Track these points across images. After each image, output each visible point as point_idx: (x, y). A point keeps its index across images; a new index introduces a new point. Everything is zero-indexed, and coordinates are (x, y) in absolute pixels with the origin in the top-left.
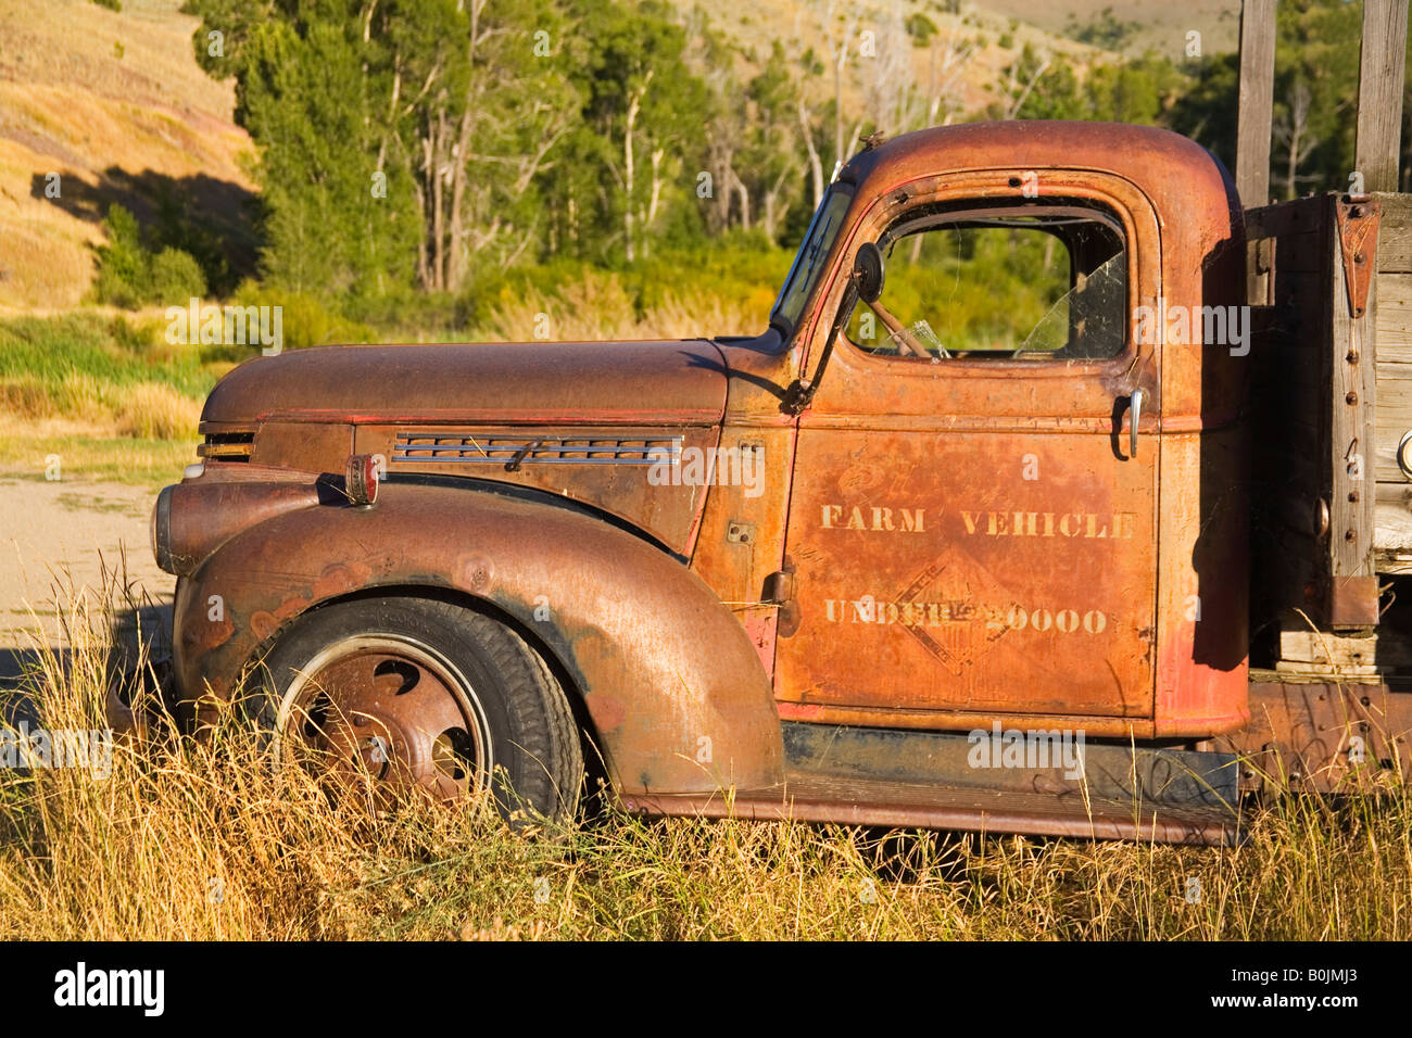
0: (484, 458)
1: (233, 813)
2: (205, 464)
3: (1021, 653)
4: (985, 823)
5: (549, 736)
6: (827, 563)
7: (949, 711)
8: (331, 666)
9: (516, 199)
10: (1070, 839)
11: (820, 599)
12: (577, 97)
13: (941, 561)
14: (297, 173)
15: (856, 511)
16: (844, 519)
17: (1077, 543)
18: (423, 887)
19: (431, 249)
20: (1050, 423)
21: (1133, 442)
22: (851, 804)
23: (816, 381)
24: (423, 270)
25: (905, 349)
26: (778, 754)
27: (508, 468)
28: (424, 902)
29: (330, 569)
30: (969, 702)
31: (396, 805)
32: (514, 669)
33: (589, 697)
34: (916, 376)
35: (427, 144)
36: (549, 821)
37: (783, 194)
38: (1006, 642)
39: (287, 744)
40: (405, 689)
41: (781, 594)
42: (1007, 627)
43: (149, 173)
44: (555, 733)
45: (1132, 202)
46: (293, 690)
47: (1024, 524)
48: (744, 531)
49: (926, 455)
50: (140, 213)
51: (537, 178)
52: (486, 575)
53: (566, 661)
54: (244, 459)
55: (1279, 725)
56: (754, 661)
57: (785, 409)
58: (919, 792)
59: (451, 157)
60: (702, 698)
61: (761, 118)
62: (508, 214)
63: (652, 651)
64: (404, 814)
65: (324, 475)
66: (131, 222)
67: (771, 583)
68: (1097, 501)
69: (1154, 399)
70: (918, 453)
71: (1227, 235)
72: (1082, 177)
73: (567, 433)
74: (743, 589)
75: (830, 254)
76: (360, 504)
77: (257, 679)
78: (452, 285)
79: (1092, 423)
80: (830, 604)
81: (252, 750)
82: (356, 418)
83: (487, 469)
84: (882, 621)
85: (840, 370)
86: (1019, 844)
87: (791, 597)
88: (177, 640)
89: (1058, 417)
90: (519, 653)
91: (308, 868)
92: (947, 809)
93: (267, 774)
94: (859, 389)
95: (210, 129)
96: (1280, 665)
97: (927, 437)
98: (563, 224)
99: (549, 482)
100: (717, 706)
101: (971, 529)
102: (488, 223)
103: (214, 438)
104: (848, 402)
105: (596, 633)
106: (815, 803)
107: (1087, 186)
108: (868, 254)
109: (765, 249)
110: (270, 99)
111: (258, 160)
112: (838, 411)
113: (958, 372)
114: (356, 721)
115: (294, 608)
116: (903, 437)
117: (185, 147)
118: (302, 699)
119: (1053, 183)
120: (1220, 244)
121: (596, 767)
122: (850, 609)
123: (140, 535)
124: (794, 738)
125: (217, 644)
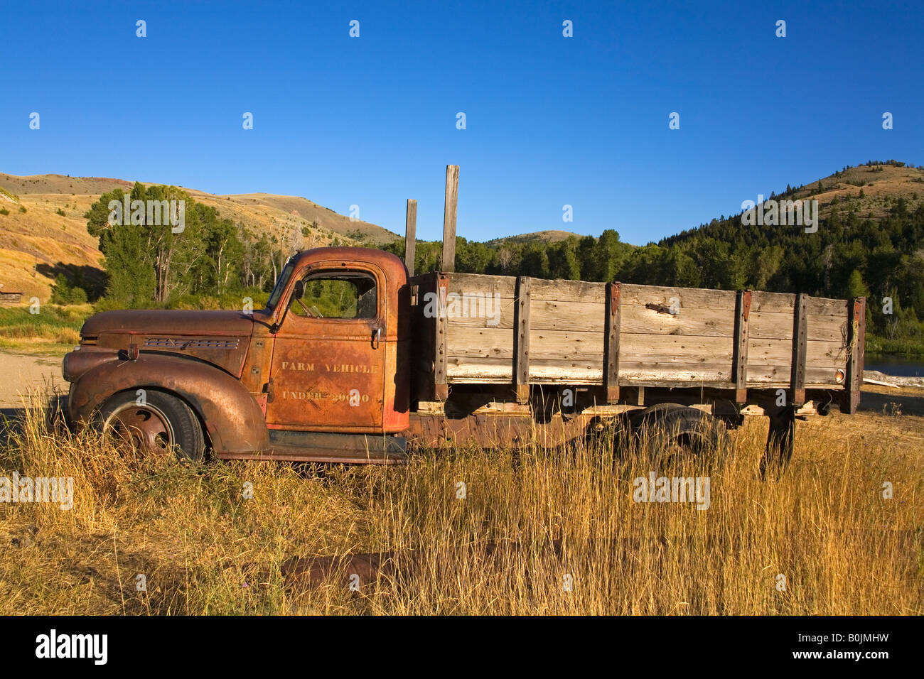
0: (173, 345)
1: (88, 459)
2: (81, 346)
3: (343, 407)
4: (332, 460)
5: (193, 435)
6: (284, 380)
7: (321, 426)
8: (121, 412)
9: (185, 275)
10: (356, 464)
11: (281, 391)
12: (204, 246)
13: (318, 380)
14: (119, 265)
15: (293, 364)
16: (289, 366)
17: (360, 374)
18: (151, 483)
19: (158, 289)
20: (353, 338)
21: (378, 344)
22: (290, 455)
23: (281, 323)
24: (155, 295)
25: (309, 314)
26: (267, 440)
27: (182, 349)
28: (151, 488)
29: (122, 380)
30: (327, 423)
31: (143, 457)
32: (182, 413)
33: (207, 422)
34: (312, 323)
35: (158, 258)
36: (193, 462)
37: (265, 276)
38: (338, 404)
39: (107, 438)
40: (146, 419)
41: (269, 390)
42: (339, 400)
43: (71, 265)
44: (195, 434)
45: (378, 272)
46: (109, 419)
47: (345, 368)
48: (257, 370)
49: (315, 347)
50: (68, 277)
51: (191, 269)
52: (174, 383)
53: (199, 411)
54: (95, 345)
55: (418, 429)
56: (260, 411)
57: (271, 332)
58: (312, 451)
59: (165, 262)
60: (243, 422)
61: (259, 255)
62: (183, 280)
63: (227, 407)
64: (145, 460)
65: (121, 350)
66: (65, 279)
67: (266, 386)
68: (367, 361)
69: (384, 331)
70: (312, 346)
71: (405, 283)
72: (364, 264)
73: (201, 338)
74: (257, 388)
75: (287, 284)
76: (133, 359)
77: (97, 416)
78: (164, 300)
79: (366, 338)
80: (284, 393)
81: (95, 439)
82: (132, 332)
83: (174, 349)
84: (300, 398)
85: (289, 320)
86: (342, 465)
87: (272, 390)
88: (70, 404)
89: (356, 336)
90: (184, 408)
91: (113, 477)
92: (320, 456)
93: (99, 446)
94: (294, 326)
95: (91, 252)
96: (418, 411)
97: (315, 341)
98: (199, 283)
99: (195, 354)
100: (248, 425)
101: (329, 370)
102: (176, 282)
103: (85, 338)
104: (291, 330)
105: (210, 402)
106: (279, 455)
107: (365, 267)
108: (299, 284)
109: (259, 292)
110: (111, 243)
111: (105, 261)
112: (288, 333)
113: (325, 322)
114: (130, 428)
115: (110, 393)
116: (308, 341)
117: (83, 257)
118: (111, 423)
119: (355, 265)
120: (404, 285)
121: (209, 444)
122: (291, 394)
123: (59, 371)
124: (272, 435)
125: (83, 405)
